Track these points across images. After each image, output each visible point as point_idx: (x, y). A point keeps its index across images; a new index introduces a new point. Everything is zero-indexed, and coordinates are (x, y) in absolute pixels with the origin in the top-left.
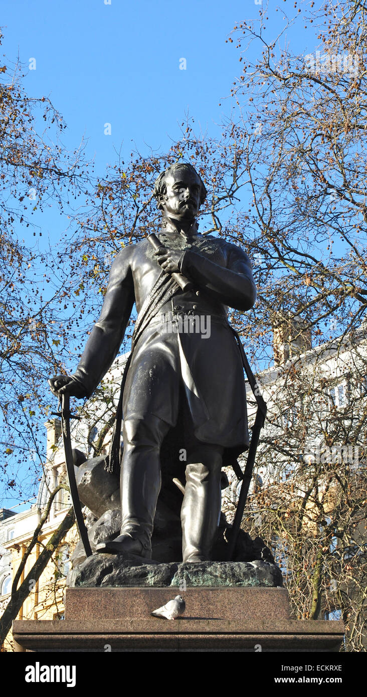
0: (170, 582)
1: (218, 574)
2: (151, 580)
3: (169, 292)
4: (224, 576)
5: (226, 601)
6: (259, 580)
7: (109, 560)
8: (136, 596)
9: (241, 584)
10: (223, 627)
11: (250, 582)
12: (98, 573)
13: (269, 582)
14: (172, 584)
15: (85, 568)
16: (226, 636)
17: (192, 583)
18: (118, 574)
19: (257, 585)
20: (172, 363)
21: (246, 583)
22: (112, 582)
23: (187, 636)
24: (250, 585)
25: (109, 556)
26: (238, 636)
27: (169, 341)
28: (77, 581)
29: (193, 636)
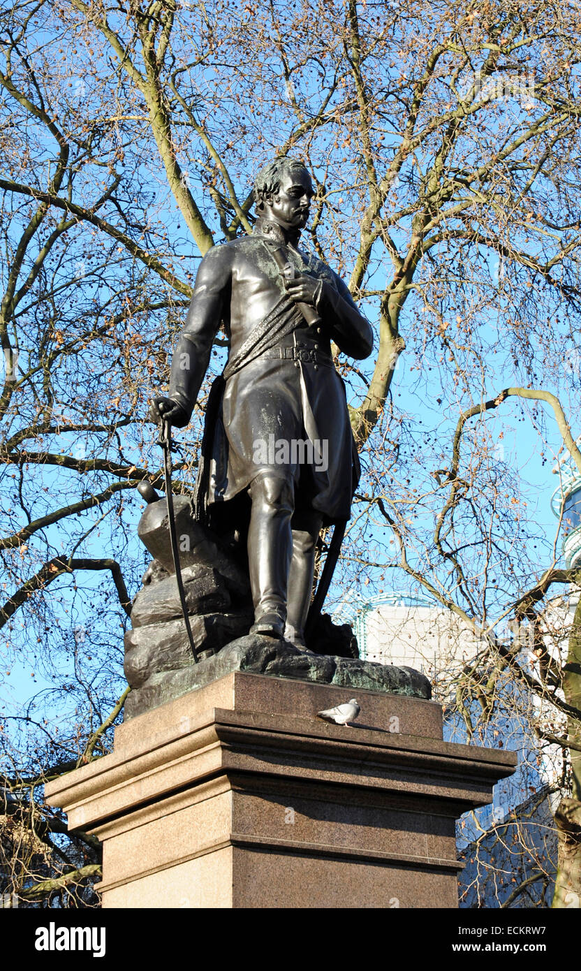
0: (331, 680)
1: (375, 677)
2: (313, 674)
3: (291, 323)
4: (381, 680)
5: (386, 709)
6: (414, 689)
7: (272, 645)
8: (302, 690)
9: (397, 692)
10: (411, 743)
11: (405, 691)
12: (262, 658)
13: (423, 693)
14: (333, 682)
15: (249, 650)
16: (413, 754)
17: (352, 684)
18: (282, 663)
19: (412, 695)
20: (295, 410)
21: (401, 691)
22: (276, 670)
23: (377, 749)
24: (405, 694)
25: (271, 640)
26: (423, 756)
27: (290, 383)
28: (242, 664)
29: (383, 750)
